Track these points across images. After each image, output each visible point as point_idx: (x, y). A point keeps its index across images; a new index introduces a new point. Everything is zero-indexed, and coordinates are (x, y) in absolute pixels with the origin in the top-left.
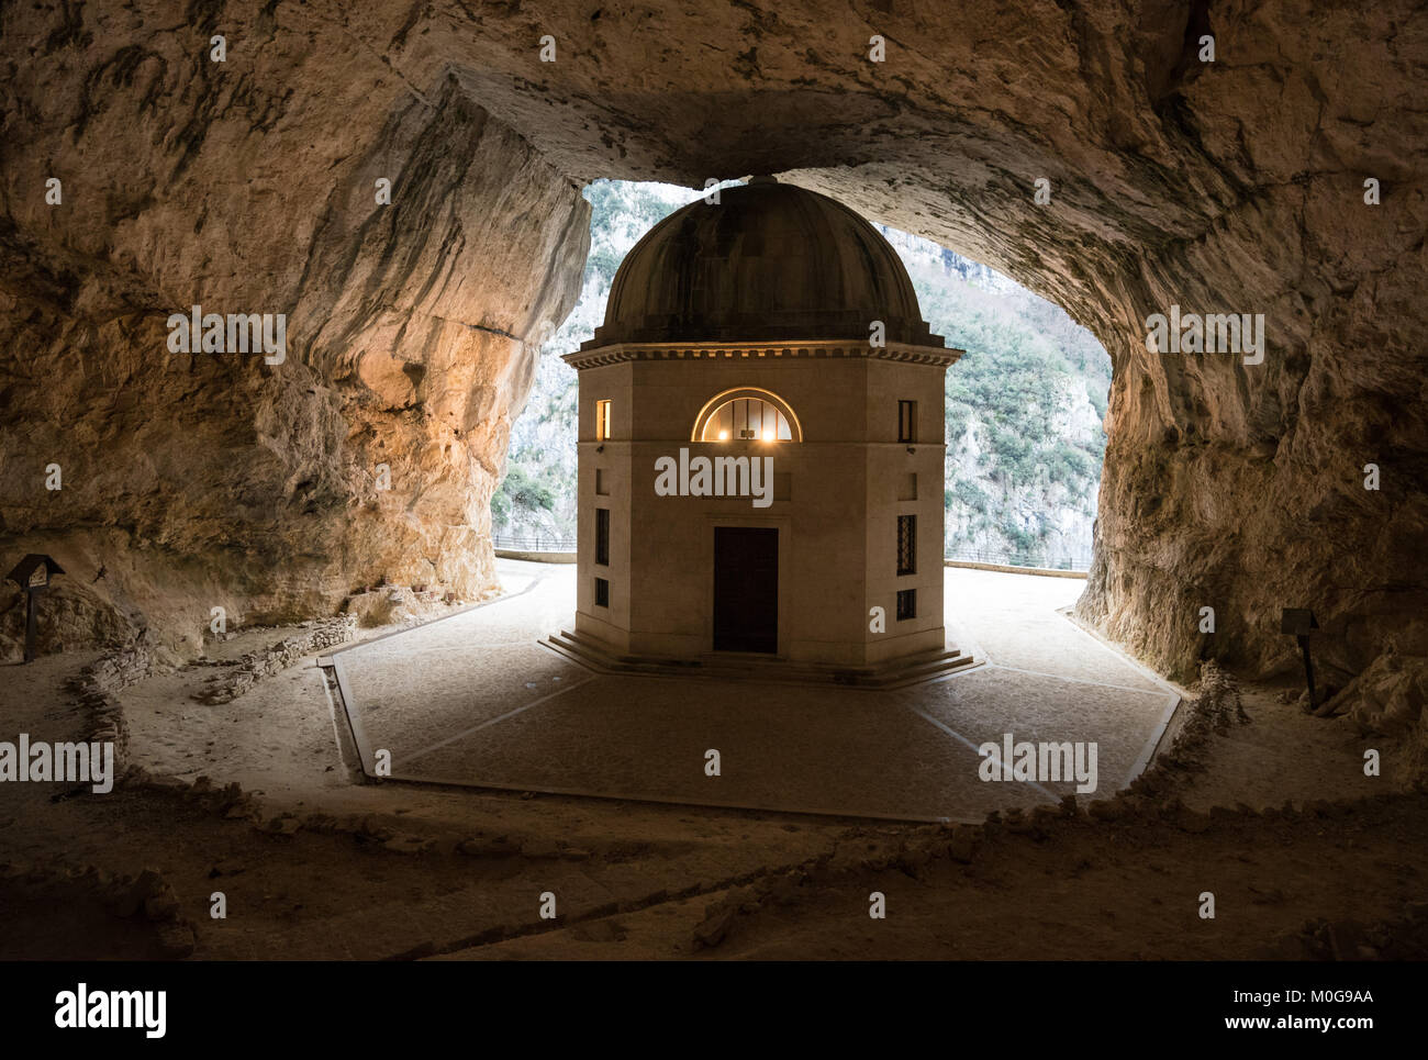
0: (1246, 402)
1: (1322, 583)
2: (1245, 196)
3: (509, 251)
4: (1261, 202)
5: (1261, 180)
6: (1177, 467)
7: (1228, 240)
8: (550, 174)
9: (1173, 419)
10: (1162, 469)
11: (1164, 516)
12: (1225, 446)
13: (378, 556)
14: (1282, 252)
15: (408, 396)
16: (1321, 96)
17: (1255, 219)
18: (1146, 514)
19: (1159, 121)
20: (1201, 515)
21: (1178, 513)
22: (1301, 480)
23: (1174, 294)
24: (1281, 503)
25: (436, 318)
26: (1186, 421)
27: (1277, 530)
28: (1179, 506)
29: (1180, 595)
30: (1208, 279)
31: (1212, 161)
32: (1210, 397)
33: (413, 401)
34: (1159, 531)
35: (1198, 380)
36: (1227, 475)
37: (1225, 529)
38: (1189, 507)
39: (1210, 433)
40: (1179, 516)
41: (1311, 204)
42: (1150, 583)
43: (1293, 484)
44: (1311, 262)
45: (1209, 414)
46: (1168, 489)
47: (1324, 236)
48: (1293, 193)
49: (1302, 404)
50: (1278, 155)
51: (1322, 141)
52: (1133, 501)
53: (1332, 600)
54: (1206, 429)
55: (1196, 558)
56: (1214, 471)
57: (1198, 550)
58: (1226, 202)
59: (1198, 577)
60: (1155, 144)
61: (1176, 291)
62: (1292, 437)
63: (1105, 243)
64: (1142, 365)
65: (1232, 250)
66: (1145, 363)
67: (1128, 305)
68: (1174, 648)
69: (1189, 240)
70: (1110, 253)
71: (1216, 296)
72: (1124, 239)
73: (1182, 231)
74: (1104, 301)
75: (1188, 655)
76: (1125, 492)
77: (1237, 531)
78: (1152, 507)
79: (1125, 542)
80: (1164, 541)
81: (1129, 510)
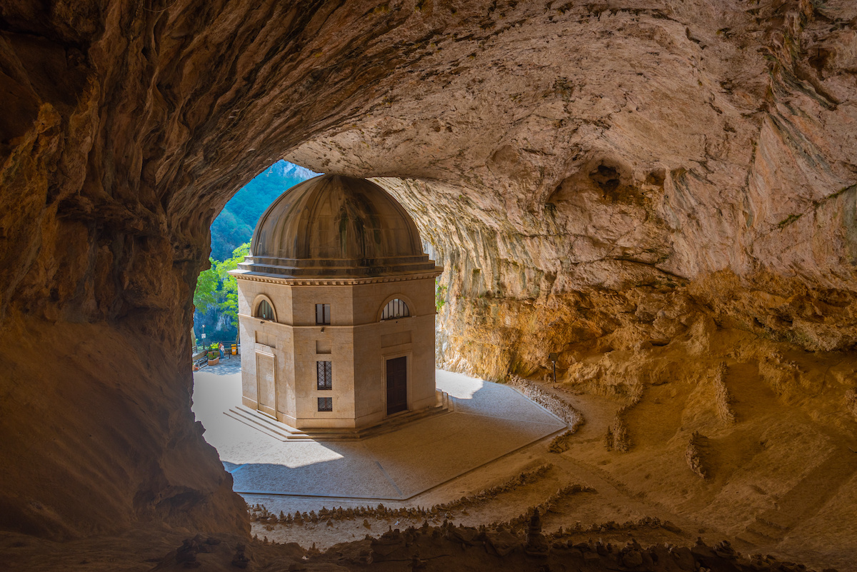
0: (524, 287)
1: (552, 343)
2: (558, 234)
4: (562, 237)
5: (566, 232)
6: (493, 306)
7: (545, 242)
9: (491, 288)
10: (486, 306)
11: (489, 324)
12: (513, 298)
14: (562, 251)
16: (591, 220)
17: (558, 241)
18: (481, 324)
19: (544, 208)
20: (504, 323)
22: (548, 313)
23: (507, 247)
24: (540, 320)
26: (497, 289)
27: (536, 328)
28: (494, 320)
29: (500, 353)
30: (526, 248)
31: (555, 224)
34: (487, 330)
35: (504, 275)
36: (515, 309)
37: (514, 328)
38: (499, 320)
39: (507, 294)
41: (576, 242)
42: (482, 350)
43: (545, 314)
44: (569, 255)
45: (505, 287)
46: (489, 314)
47: (576, 250)
48: (573, 238)
49: (553, 292)
50: (573, 228)
51: (586, 230)
52: (474, 318)
53: (555, 349)
54: (505, 293)
55: (506, 339)
56: (510, 308)
57: (506, 335)
58: (551, 233)
59: (508, 346)
60: (538, 213)
61: (509, 247)
62: (547, 301)
63: (484, 224)
64: (477, 266)
65: (545, 245)
66: (480, 266)
67: (480, 244)
68: (498, 371)
69: (525, 236)
70: (484, 227)
71: (526, 253)
72: (496, 226)
73: (525, 233)
74: (461, 237)
75: (505, 373)
76: (470, 315)
77: (519, 329)
78: (484, 321)
79: (470, 334)
80: (490, 334)
81: (472, 323)
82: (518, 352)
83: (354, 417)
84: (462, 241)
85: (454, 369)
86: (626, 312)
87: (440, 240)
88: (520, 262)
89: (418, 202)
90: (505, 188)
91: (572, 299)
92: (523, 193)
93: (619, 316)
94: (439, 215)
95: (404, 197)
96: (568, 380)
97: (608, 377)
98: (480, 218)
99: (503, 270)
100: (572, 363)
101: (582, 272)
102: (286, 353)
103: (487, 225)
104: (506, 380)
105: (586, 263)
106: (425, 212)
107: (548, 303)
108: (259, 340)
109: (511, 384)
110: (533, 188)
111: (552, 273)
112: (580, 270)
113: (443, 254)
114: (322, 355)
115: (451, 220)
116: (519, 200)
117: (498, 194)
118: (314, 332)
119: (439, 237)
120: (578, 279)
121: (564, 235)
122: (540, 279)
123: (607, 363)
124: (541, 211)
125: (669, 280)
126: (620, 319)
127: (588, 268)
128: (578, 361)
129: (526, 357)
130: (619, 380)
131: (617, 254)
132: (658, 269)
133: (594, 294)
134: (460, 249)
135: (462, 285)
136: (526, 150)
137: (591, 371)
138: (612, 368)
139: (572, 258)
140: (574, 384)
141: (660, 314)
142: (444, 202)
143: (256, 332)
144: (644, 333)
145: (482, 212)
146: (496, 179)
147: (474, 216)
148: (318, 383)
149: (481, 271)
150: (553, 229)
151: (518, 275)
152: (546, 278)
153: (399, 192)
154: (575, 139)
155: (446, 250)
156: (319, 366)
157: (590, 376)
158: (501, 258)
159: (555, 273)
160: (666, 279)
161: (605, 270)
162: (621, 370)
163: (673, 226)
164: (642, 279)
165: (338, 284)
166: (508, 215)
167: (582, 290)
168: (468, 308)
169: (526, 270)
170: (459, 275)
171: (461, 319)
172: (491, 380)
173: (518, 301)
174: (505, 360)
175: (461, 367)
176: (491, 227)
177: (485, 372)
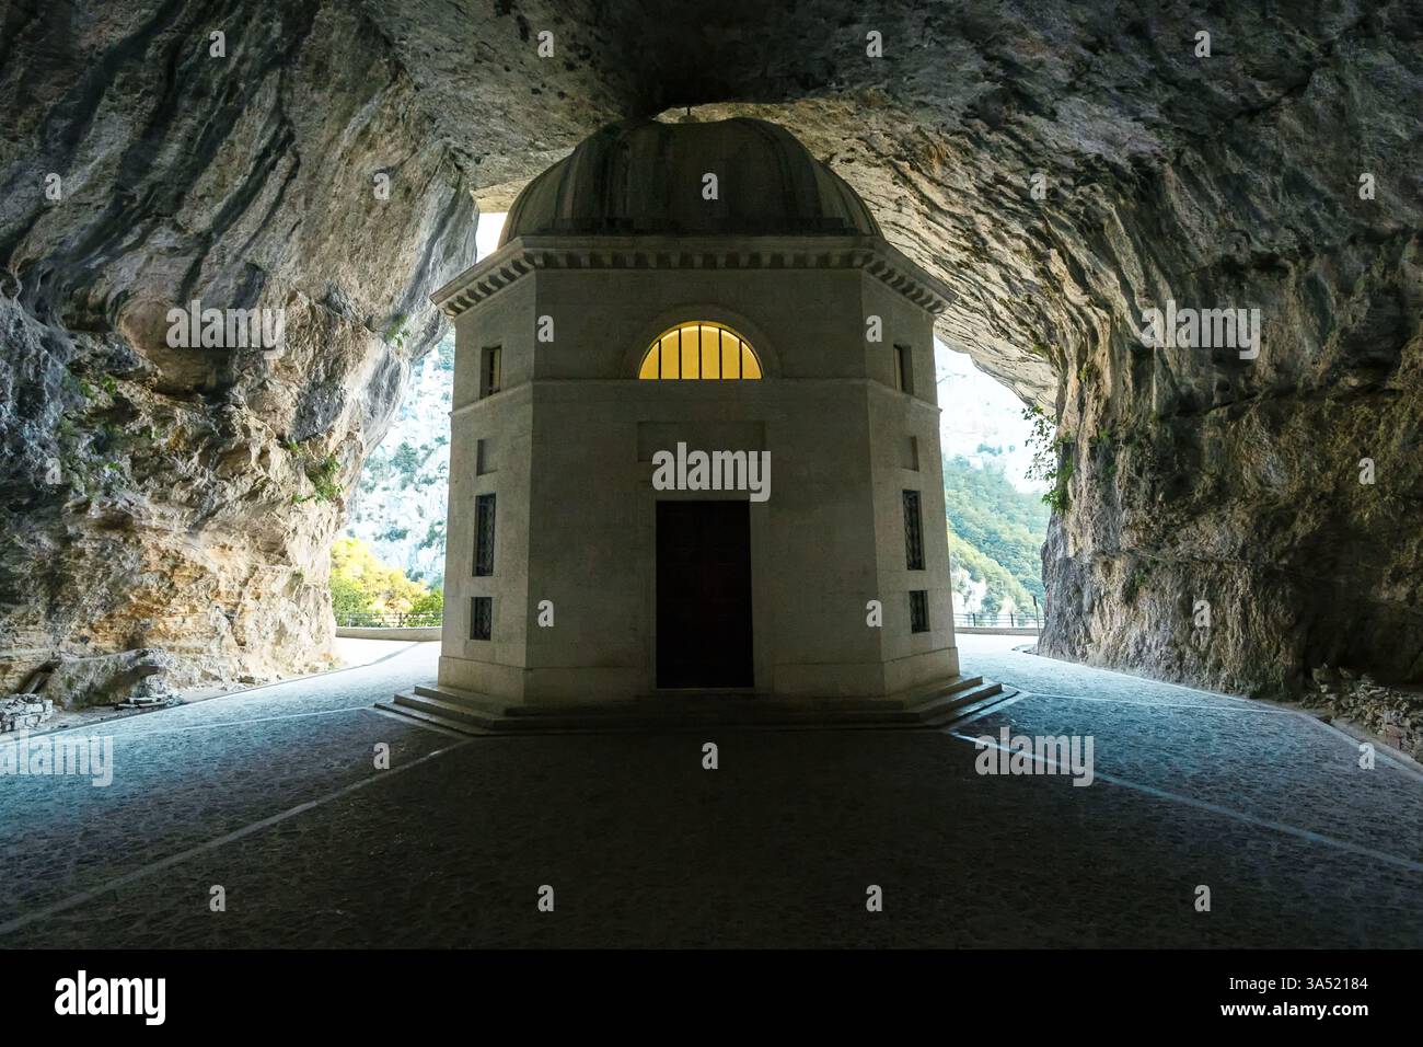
3: (368, 212)
6: (1208, 434)
8: (426, 125)
9: (1192, 381)
10: (1185, 442)
11: (1198, 496)
12: (1284, 391)
13: (126, 599)
15: (205, 375)
18: (1169, 498)
20: (1260, 483)
21: (1220, 487)
25: (253, 268)
26: (1214, 379)
28: (1220, 479)
29: (1255, 584)
30: (1289, 155)
33: (211, 381)
34: (1194, 514)
36: (1299, 421)
38: (1238, 476)
39: (1256, 382)
40: (1221, 491)
42: (1187, 582)
45: (1250, 365)
46: (1197, 462)
52: (1144, 485)
54: (1249, 380)
55: (1273, 531)
56: (1276, 425)
57: (1272, 519)
59: (1283, 553)
61: (1219, 201)
67: (1127, 254)
68: (1254, 658)
70: (1117, 179)
72: (1145, 141)
74: (1079, 276)
75: (1285, 660)
76: (1130, 480)
77: (1330, 489)
78: (1179, 487)
79: (1138, 539)
80: (1207, 524)
81: (1140, 500)
82: (1343, 579)
83: (524, 665)
85: (1112, 660)
98: (1091, 148)
103: (1121, 160)
104: (1294, 689)
109: (1317, 703)
114: (484, 476)
115: (1038, 232)
118: (477, 421)
135: (1106, 407)
142: (985, 165)
145: (1075, 103)
148: (477, 556)
151: (1288, 296)
158: (1205, 261)
168: (1123, 458)
169: (1317, 266)
170: (1098, 387)
171: (1107, 499)
172: (1229, 688)
173: (1310, 394)
174: (1280, 610)
175: (1132, 651)
176: (1136, 160)
177: (1210, 662)
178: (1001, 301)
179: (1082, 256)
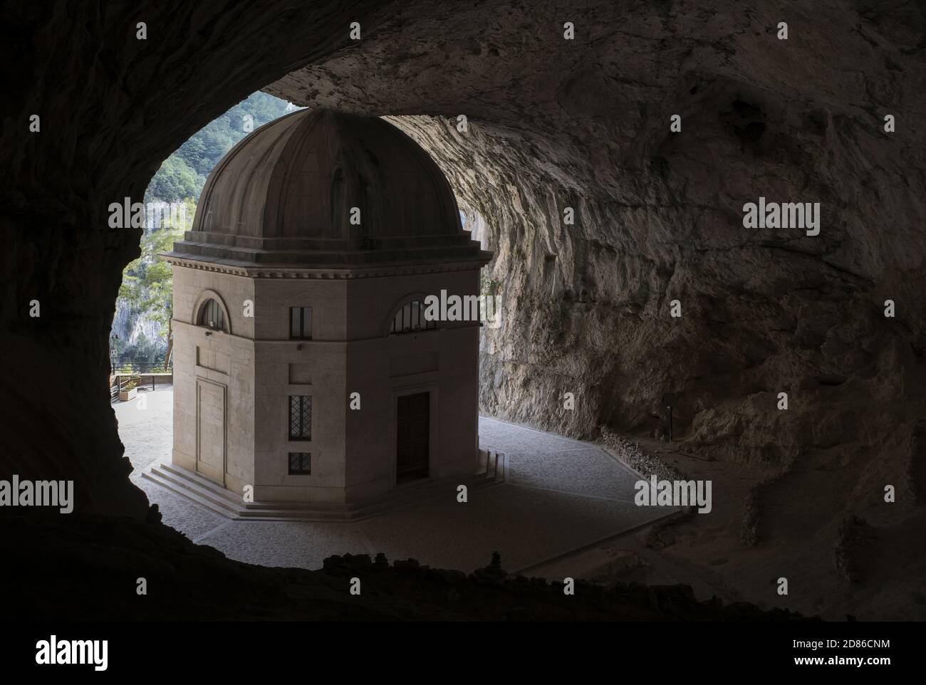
0: (624, 286)
1: (668, 378)
2: (673, 204)
4: (681, 209)
5: (685, 202)
6: (575, 315)
7: (655, 217)
9: (572, 286)
10: (565, 315)
11: (569, 344)
12: (606, 303)
14: (680, 230)
16: (722, 184)
17: (673, 215)
18: (555, 343)
19: (649, 164)
20: (593, 343)
21: (577, 342)
22: (661, 329)
23: (597, 222)
24: (648, 340)
26: (582, 288)
27: (643, 352)
28: (577, 338)
29: (586, 391)
30: (627, 224)
31: (668, 188)
32: (597, 276)
34: (565, 352)
35: (593, 266)
36: (609, 320)
37: (608, 351)
38: (584, 338)
39: (597, 296)
40: (577, 344)
41: (702, 217)
42: (558, 384)
43: (656, 331)
44: (692, 237)
45: (595, 285)
46: (569, 327)
47: (703, 230)
48: (696, 211)
49: (668, 294)
50: (697, 196)
51: (716, 199)
52: (545, 333)
53: (672, 386)
54: (594, 293)
55: (595, 368)
56: (602, 319)
57: (595, 363)
58: (663, 203)
59: (598, 379)
60: (643, 172)
61: (600, 222)
62: (659, 308)
63: (561, 186)
64: (550, 249)
65: (654, 221)
66: (556, 250)
67: (555, 216)
68: (581, 421)
69: (625, 206)
70: (560, 189)
71: (626, 232)
72: (579, 189)
73: (624, 201)
74: (525, 205)
75: (592, 424)
76: (538, 328)
77: (616, 352)
78: (560, 338)
79: (539, 360)
80: (570, 359)
81: (542, 340)
82: (615, 391)
83: (344, 486)
84: (527, 210)
85: (513, 417)
86: (782, 330)
87: (494, 208)
88: (618, 245)
89: (458, 148)
90: (589, 132)
91: (699, 308)
92: (616, 142)
93: (771, 336)
94: (491, 169)
95: (437, 140)
96: (693, 437)
97: (751, 433)
98: (554, 176)
99: (592, 258)
100: (699, 410)
101: (713, 264)
102: (242, 382)
103: (566, 186)
104: (592, 436)
105: (718, 250)
106: (470, 164)
107: (660, 314)
108: (202, 362)
109: (601, 442)
110: (631, 133)
111: (668, 265)
112: (709, 261)
113: (498, 230)
114: (298, 386)
115: (510, 177)
116: (610, 152)
117: (576, 141)
118: (288, 352)
119: (492, 202)
120: (706, 276)
121: (683, 206)
122: (648, 273)
123: (750, 411)
124: (646, 169)
125: (843, 280)
126: (773, 340)
127: (721, 258)
128: (708, 408)
129: (628, 399)
130: (768, 439)
131: (764, 238)
132: (828, 264)
133: (731, 300)
134: (525, 224)
135: (528, 280)
136: (616, 79)
137: (727, 423)
138: (758, 420)
139: (697, 242)
140: (702, 444)
141: (830, 334)
142: (497, 149)
143: (198, 348)
144: (810, 365)
145: (556, 167)
146: (572, 119)
147: (546, 172)
148: (290, 429)
149: (557, 259)
150: (665, 197)
151: (614, 265)
152: (659, 273)
153: (429, 132)
154: (690, 65)
155: (503, 223)
156: (293, 402)
157: (724, 432)
158: (588, 238)
159: (673, 265)
160: (839, 280)
161: (747, 262)
162: (770, 423)
163: (844, 198)
164: (804, 279)
165: (324, 277)
166: (596, 173)
167: (711, 292)
168: (536, 316)
169: (627, 259)
170: (524, 264)
171: (525, 335)
172: (569, 435)
173: (615, 308)
174: (594, 403)
175: (524, 413)
176: (572, 190)
177: (562, 422)
178: (468, 183)
179: (531, 200)
